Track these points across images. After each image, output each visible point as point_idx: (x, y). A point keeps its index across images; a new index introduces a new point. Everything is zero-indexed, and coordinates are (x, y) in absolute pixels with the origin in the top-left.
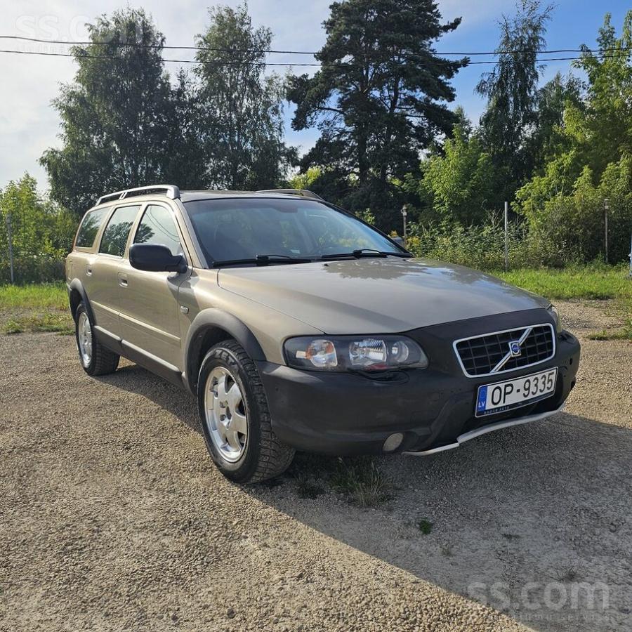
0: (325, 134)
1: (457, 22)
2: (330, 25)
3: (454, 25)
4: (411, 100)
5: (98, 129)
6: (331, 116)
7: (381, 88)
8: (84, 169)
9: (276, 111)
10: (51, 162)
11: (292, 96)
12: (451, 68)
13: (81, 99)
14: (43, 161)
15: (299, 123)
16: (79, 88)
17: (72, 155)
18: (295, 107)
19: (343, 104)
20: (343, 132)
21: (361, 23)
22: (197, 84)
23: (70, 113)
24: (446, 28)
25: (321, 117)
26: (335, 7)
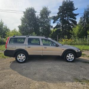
0: (57, 24)
1: (77, 8)
2: (59, 9)
3: (77, 9)
4: (70, 20)
5: (26, 23)
6: (58, 22)
7: (66, 18)
8: (24, 28)
9: (50, 21)
10: (19, 27)
12: (76, 15)
14: (18, 27)
15: (54, 23)
16: (24, 17)
17: (22, 26)
18: (53, 20)
20: (60, 24)
21: (64, 9)
22: (40, 17)
23: (22, 20)
24: (75, 9)
26: (60, 7)
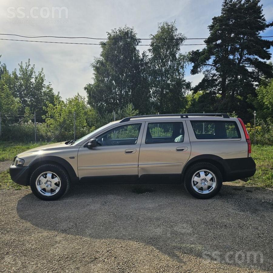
0: (206, 76)
2: (211, 27)
3: (272, 24)
4: (249, 60)
5: (108, 76)
6: (209, 68)
7: (234, 55)
8: (101, 92)
9: (182, 67)
10: (88, 89)
11: (192, 60)
13: (102, 63)
14: (85, 88)
15: (194, 72)
16: (101, 58)
17: (97, 86)
18: (193, 64)
19: (215, 62)
20: (214, 75)
21: (227, 25)
22: (150, 55)
23: (97, 69)
24: (268, 26)
25: (205, 69)
26: (215, 19)
